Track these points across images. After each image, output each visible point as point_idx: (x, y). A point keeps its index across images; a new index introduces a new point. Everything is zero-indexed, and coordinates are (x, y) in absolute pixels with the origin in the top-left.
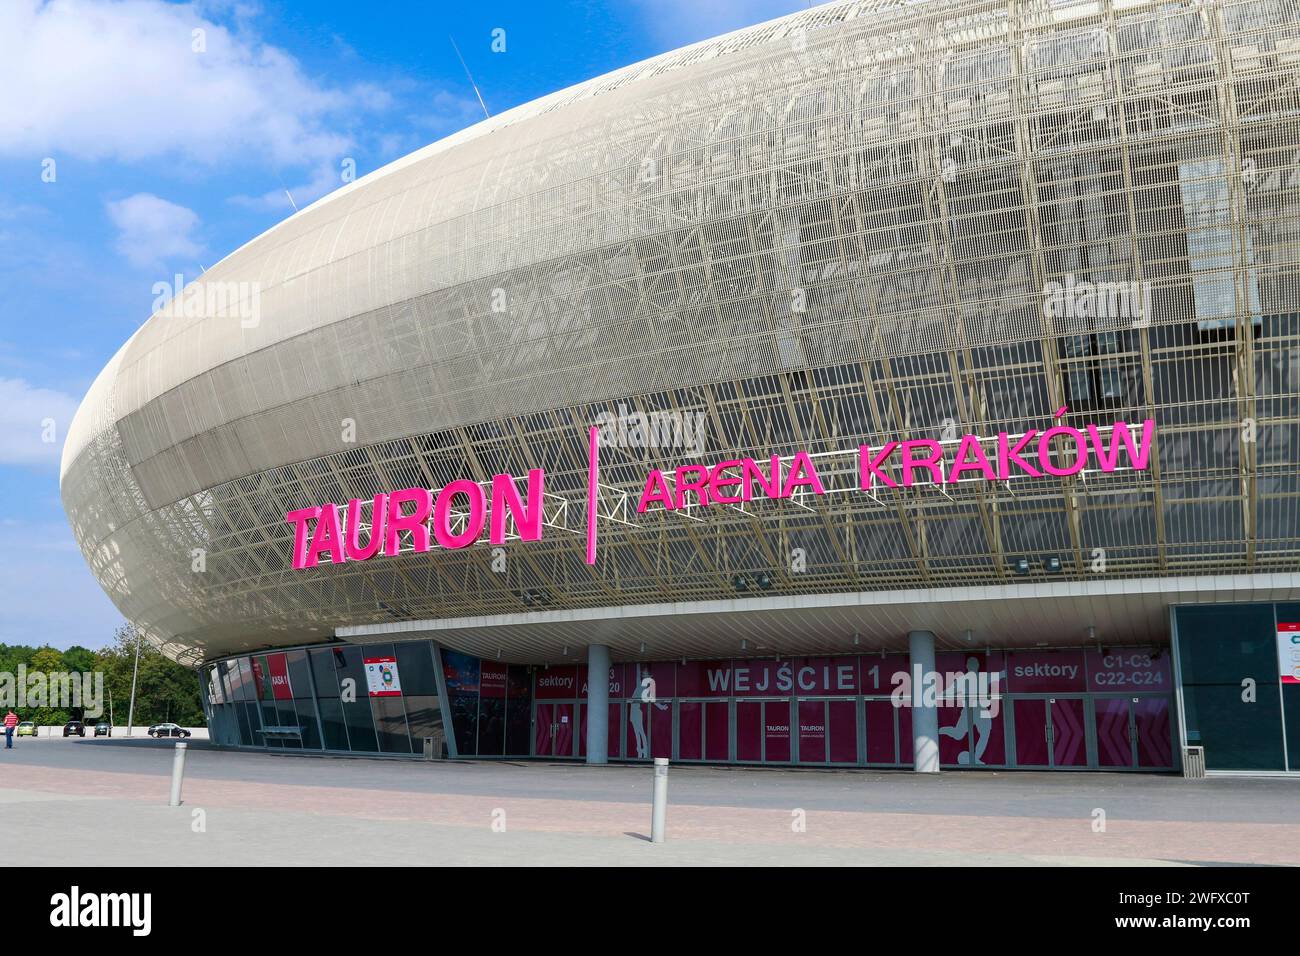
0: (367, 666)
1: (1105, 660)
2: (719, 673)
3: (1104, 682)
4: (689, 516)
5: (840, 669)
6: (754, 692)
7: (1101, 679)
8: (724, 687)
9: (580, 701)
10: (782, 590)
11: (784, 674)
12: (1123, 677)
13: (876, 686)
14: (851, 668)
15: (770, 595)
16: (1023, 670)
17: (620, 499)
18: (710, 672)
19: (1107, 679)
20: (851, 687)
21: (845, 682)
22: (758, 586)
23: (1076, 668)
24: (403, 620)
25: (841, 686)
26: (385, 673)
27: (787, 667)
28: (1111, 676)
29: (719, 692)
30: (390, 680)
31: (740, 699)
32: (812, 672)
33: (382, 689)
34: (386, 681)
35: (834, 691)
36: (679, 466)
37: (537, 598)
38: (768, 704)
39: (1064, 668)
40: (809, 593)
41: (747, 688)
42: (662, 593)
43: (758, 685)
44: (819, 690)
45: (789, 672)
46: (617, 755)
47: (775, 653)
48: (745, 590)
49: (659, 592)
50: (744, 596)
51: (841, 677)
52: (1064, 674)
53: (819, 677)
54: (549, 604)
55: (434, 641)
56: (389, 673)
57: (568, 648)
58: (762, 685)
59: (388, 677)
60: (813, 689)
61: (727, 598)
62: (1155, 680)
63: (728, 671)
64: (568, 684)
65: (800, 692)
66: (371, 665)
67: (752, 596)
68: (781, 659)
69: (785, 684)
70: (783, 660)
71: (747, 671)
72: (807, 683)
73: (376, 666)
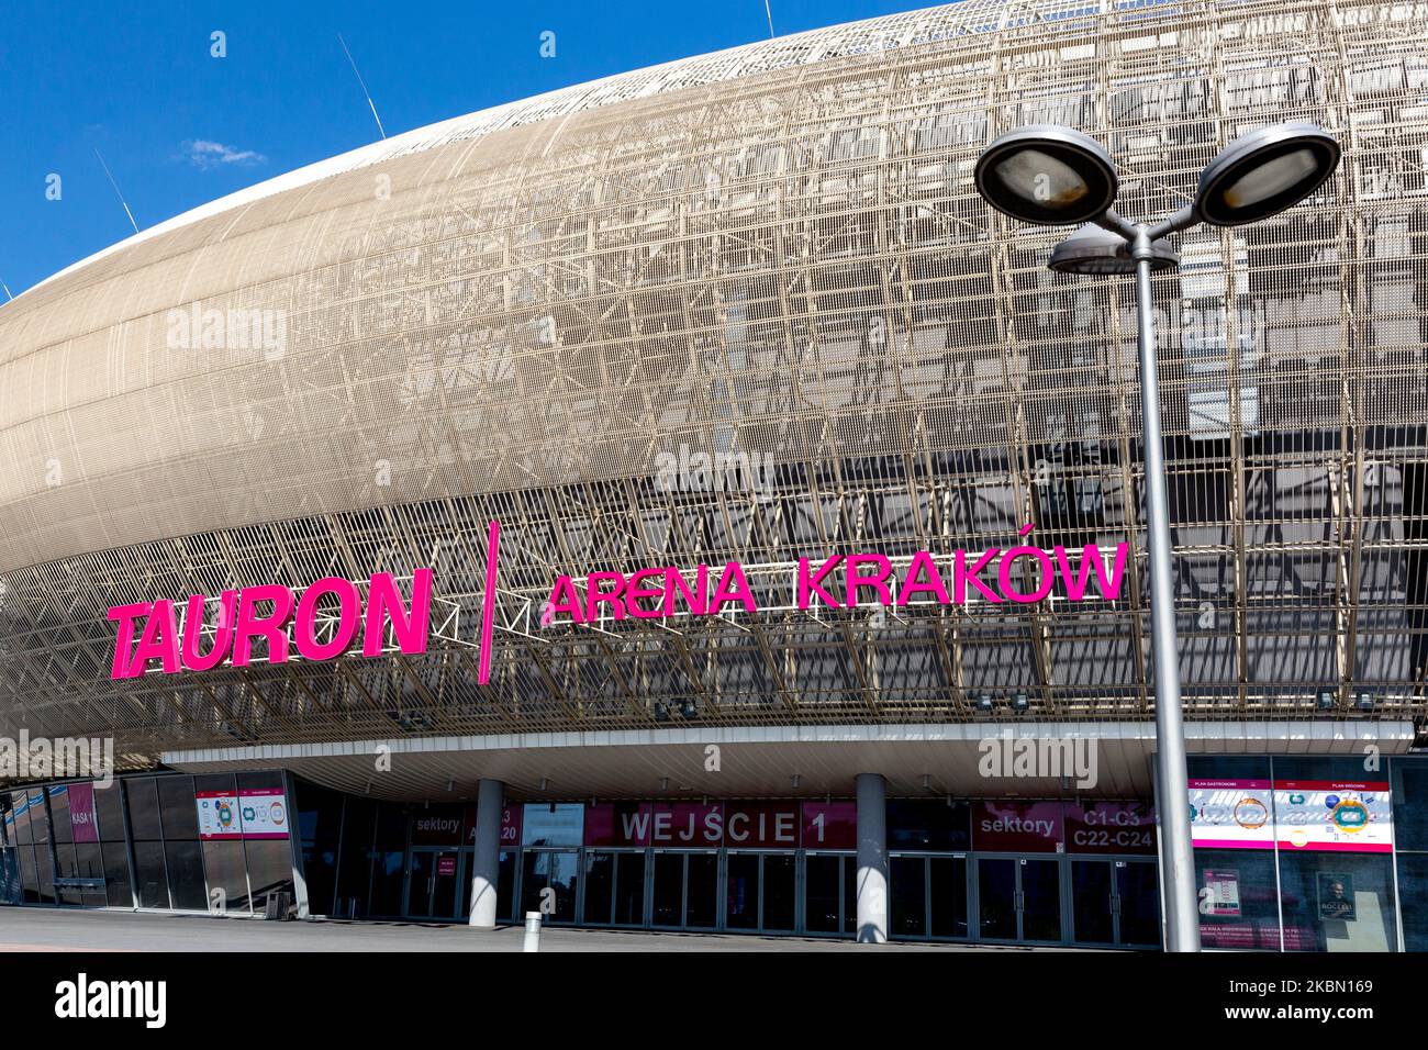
0: (200, 802)
1: (1086, 815)
2: (636, 817)
3: (1085, 842)
4: (602, 630)
5: (779, 816)
6: (677, 842)
7: (1081, 838)
8: (641, 835)
9: (467, 849)
10: (709, 721)
11: (713, 820)
12: (1107, 836)
13: (821, 838)
14: (791, 816)
15: (694, 726)
16: (991, 825)
17: (521, 607)
18: (624, 816)
19: (1089, 838)
20: (791, 838)
21: (784, 832)
22: (681, 715)
23: (1052, 823)
24: (249, 745)
25: (779, 837)
26: (222, 811)
27: (717, 812)
28: (1093, 835)
29: (634, 842)
30: (229, 820)
31: (659, 851)
32: (746, 819)
33: (218, 831)
34: (223, 820)
35: (770, 841)
36: (592, 571)
37: (418, 722)
38: (692, 857)
39: (1038, 823)
40: (741, 725)
41: (668, 837)
42: (568, 719)
43: (682, 834)
44: (753, 841)
45: (719, 818)
46: (509, 917)
47: (702, 795)
48: (667, 719)
49: (564, 719)
50: (664, 727)
51: (779, 826)
52: (1038, 831)
53: (753, 826)
54: (433, 729)
55: (287, 771)
56: (228, 810)
57: (454, 782)
58: (687, 833)
59: (225, 815)
60: (747, 839)
61: (645, 727)
62: (1143, 841)
63: (647, 816)
64: (453, 828)
65: (732, 843)
66: (205, 800)
67: (674, 726)
68: (709, 802)
69: (713, 832)
70: (712, 803)
71: (669, 816)
72: (739, 833)
73: (212, 801)
